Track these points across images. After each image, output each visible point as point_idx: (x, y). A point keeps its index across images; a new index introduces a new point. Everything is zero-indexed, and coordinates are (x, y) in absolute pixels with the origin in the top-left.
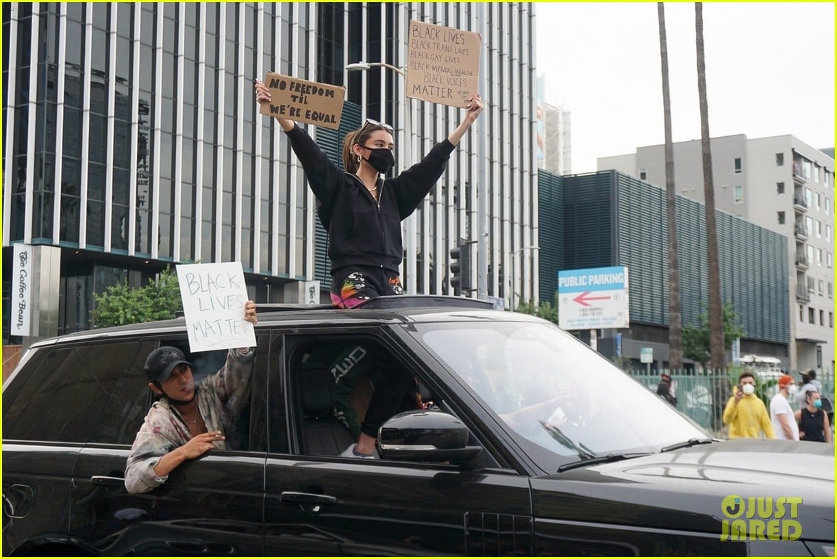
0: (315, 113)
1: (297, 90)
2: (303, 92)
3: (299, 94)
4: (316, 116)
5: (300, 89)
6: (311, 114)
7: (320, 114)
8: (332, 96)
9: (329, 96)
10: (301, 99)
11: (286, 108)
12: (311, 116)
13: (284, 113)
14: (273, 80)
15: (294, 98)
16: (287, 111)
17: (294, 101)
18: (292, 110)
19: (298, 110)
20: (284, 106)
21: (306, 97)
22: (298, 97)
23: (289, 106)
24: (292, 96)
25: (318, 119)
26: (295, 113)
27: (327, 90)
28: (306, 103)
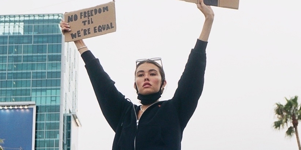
0: (100, 26)
1: (85, 16)
2: (89, 16)
3: (86, 19)
4: (100, 28)
5: (87, 15)
6: (97, 28)
7: (103, 25)
8: (107, 10)
9: (106, 11)
10: (89, 21)
11: (81, 32)
12: (97, 31)
13: (80, 36)
14: (69, 17)
15: (84, 22)
16: (82, 33)
17: (85, 24)
18: (85, 31)
19: (89, 29)
21: (91, 18)
22: (86, 21)
23: (82, 29)
24: (83, 22)
25: (102, 30)
26: (87, 32)
27: (104, 8)
28: (92, 22)
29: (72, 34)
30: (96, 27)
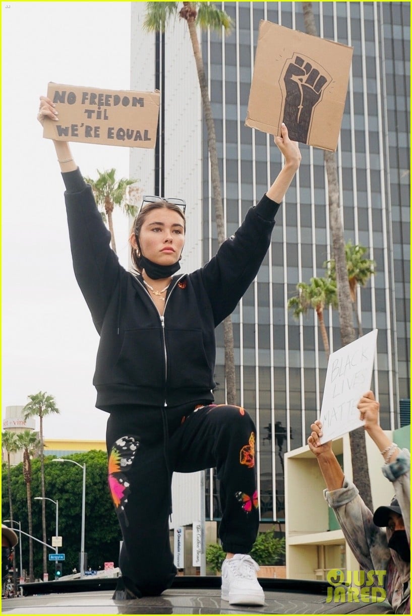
1: (92, 102)
2: (100, 104)
3: (95, 107)
5: (97, 100)
6: (115, 132)
7: (128, 130)
8: (142, 106)
9: (138, 105)
10: (99, 113)
11: (79, 128)
12: (115, 135)
13: (77, 135)
14: (57, 93)
15: (89, 113)
16: (81, 131)
17: (89, 117)
19: (97, 129)
20: (76, 126)
21: (105, 110)
22: (93, 111)
23: (83, 124)
24: (86, 111)
25: (126, 137)
26: (92, 133)
27: (134, 99)
28: (106, 118)
29: (59, 127)
30: (113, 129)
